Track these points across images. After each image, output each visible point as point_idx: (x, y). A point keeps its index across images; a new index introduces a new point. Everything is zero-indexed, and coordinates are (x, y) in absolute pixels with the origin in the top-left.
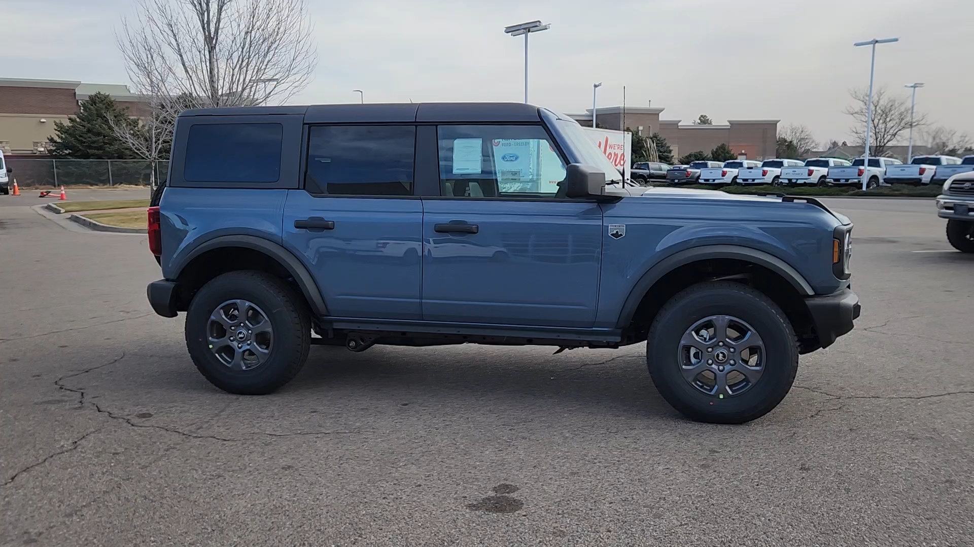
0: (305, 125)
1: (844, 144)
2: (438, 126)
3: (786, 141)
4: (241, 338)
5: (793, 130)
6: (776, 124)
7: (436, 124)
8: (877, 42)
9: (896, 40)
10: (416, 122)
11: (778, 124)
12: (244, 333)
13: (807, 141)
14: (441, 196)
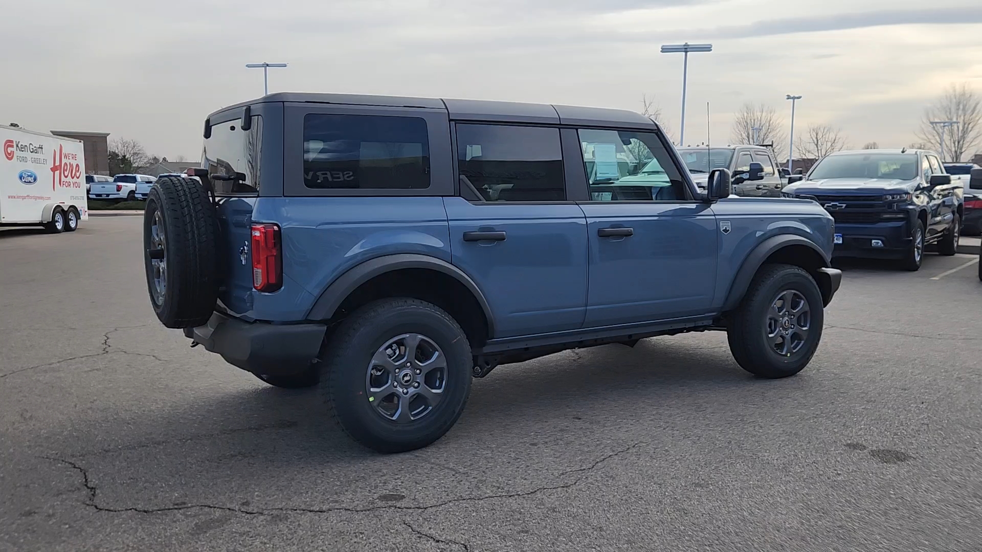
0: (451, 122)
1: (164, 159)
2: (579, 130)
3: (118, 155)
4: (407, 381)
5: (124, 144)
6: (106, 137)
7: (576, 127)
8: (267, 65)
9: (285, 66)
10: (560, 124)
11: (108, 137)
12: (410, 375)
13: (140, 155)
14: (592, 200)
